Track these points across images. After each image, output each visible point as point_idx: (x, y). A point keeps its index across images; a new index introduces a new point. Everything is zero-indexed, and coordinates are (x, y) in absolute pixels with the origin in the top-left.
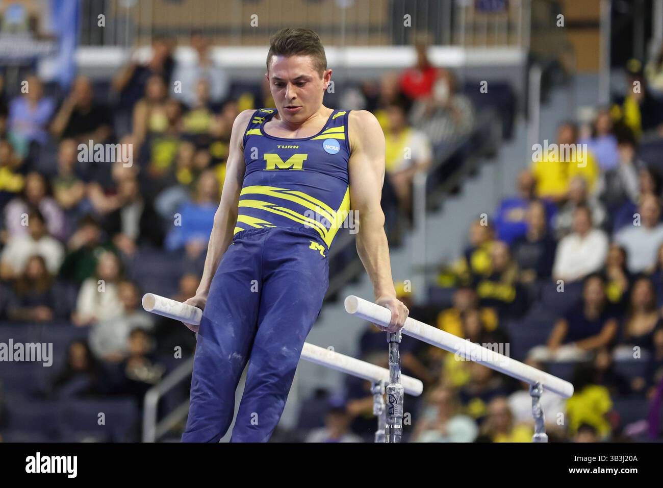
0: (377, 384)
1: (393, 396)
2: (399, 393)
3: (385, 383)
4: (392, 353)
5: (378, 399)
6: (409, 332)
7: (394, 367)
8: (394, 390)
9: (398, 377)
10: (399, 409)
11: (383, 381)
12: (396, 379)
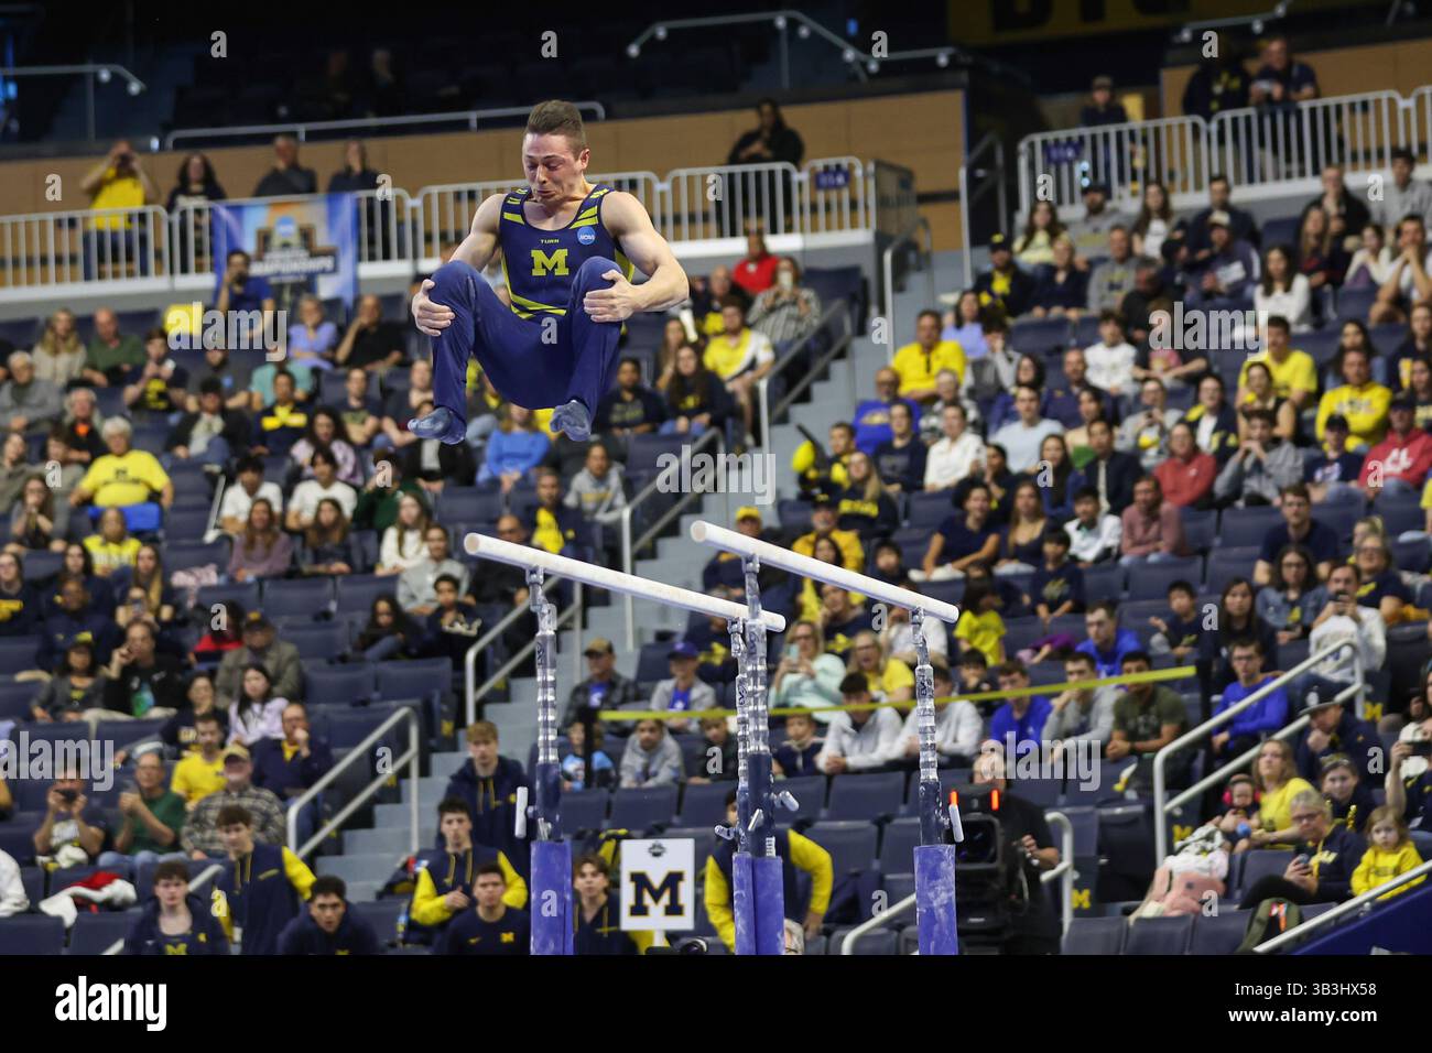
0: (735, 622)
1: (754, 632)
2: (761, 630)
3: (744, 620)
4: (750, 585)
5: (736, 639)
6: (766, 560)
7: (753, 602)
8: (755, 626)
9: (758, 613)
10: (761, 649)
11: (741, 619)
12: (755, 615)
